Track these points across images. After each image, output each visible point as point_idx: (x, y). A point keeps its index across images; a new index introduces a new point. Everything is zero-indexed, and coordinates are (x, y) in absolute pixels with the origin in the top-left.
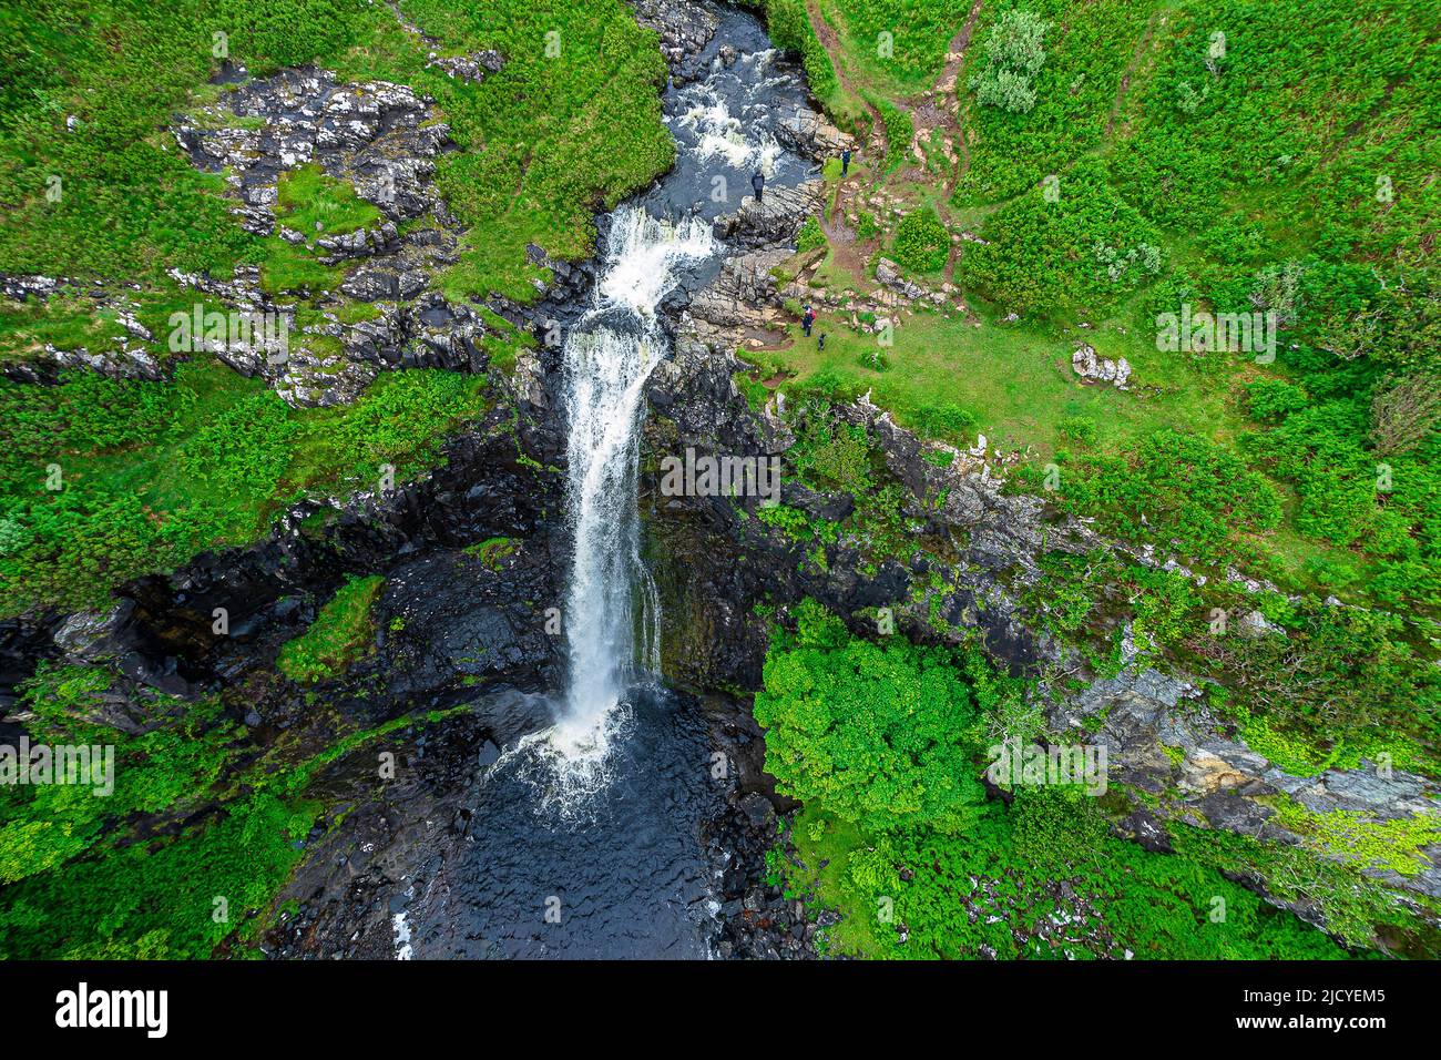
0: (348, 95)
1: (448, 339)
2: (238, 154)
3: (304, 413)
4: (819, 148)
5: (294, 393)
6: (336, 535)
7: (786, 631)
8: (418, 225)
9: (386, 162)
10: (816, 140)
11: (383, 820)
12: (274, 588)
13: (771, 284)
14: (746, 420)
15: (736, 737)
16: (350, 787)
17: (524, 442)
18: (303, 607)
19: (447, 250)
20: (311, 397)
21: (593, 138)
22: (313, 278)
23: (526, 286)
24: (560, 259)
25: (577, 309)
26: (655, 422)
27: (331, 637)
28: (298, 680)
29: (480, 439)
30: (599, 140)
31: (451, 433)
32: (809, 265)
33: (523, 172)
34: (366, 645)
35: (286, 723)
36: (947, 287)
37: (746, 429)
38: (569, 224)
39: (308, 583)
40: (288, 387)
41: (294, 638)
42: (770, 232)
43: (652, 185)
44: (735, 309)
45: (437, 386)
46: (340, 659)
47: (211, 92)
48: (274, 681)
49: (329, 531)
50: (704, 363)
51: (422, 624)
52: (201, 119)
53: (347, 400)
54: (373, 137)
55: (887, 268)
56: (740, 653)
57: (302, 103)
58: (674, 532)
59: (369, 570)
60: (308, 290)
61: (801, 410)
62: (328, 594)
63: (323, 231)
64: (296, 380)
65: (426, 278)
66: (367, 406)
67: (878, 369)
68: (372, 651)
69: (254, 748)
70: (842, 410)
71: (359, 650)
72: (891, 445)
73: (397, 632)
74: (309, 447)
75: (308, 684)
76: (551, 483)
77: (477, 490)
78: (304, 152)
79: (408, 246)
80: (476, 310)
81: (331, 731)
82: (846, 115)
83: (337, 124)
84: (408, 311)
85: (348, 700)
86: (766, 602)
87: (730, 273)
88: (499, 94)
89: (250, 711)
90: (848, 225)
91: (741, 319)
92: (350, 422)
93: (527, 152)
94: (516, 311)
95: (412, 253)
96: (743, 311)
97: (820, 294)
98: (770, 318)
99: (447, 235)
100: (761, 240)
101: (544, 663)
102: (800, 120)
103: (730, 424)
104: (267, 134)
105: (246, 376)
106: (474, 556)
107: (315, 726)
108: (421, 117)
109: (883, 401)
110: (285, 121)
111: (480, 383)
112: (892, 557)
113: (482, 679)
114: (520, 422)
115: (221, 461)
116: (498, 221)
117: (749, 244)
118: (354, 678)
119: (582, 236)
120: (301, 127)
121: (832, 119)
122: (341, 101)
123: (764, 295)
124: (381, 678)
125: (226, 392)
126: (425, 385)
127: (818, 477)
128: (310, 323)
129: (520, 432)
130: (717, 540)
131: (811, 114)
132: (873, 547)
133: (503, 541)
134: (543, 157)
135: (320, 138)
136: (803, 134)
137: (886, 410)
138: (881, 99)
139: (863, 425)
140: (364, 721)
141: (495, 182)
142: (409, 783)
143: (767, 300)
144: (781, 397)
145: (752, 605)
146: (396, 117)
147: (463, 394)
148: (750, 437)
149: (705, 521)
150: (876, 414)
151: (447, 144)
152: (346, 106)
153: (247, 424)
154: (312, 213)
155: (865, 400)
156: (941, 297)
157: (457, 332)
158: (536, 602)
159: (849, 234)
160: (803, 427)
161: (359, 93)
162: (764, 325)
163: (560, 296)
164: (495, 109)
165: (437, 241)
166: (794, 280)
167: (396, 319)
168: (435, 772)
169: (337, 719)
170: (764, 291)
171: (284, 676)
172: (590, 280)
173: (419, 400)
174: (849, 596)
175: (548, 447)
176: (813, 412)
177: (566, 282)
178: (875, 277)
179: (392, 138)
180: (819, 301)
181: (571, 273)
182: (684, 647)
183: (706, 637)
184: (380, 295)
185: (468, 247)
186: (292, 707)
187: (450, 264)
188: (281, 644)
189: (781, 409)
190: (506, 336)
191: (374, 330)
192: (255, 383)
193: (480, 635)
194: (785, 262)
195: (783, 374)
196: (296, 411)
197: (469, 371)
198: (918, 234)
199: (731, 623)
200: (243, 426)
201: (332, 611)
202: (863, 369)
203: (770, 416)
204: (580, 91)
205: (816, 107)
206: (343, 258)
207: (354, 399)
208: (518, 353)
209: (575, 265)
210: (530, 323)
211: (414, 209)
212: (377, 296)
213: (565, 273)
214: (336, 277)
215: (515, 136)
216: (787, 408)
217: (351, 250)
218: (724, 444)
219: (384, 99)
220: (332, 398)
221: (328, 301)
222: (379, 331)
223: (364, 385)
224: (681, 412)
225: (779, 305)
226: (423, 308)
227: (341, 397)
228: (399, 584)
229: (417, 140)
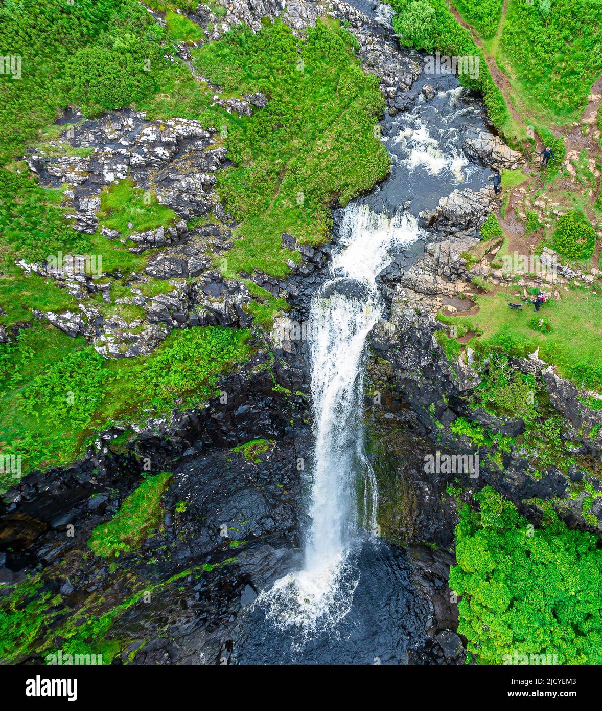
0: (154, 129)
1: (223, 305)
2: (73, 175)
3: (115, 362)
4: (496, 161)
5: (107, 350)
6: (136, 448)
7: (471, 508)
8: (203, 221)
9: (180, 177)
10: (494, 156)
11: (166, 655)
12: (88, 490)
13: (462, 265)
14: (444, 365)
15: (433, 581)
16: (143, 627)
17: (277, 376)
18: (110, 500)
19: (224, 239)
20: (120, 351)
21: (331, 155)
22: (125, 264)
23: (281, 265)
24: (306, 244)
25: (318, 280)
26: (375, 362)
27: (130, 522)
28: (104, 556)
29: (247, 376)
30: (335, 157)
31: (224, 372)
32: (490, 250)
33: (280, 180)
34: (157, 525)
35: (94, 588)
36: (595, 271)
37: (444, 371)
38: (313, 217)
39: (114, 484)
40: (103, 344)
41: (102, 523)
42: (460, 224)
43: (374, 189)
44: (435, 282)
45: (213, 339)
46: (137, 538)
47: (55, 130)
48: (85, 557)
49: (131, 447)
51: (200, 505)
52: (47, 150)
53: (147, 352)
54: (171, 160)
55: (549, 255)
56: (436, 521)
57: (120, 136)
58: (387, 434)
59: (161, 468)
60: (120, 272)
61: (486, 361)
62: (129, 488)
63: (133, 229)
64: (109, 339)
65: (208, 261)
66: (163, 355)
67: (543, 332)
68: (162, 529)
69: (67, 610)
70: (516, 362)
71: (152, 530)
72: (554, 389)
73: (181, 513)
74: (118, 388)
75: (111, 559)
76: (297, 403)
77: (242, 409)
78: (121, 172)
79: (195, 237)
80: (244, 283)
81: (129, 589)
82: (515, 138)
83: (146, 150)
84: (194, 285)
85: (143, 565)
86: (456, 485)
87: (432, 255)
88: (264, 125)
89: (65, 582)
90: (519, 220)
91: (440, 290)
92: (149, 368)
93: (283, 166)
94: (272, 284)
95: (198, 242)
96: (442, 284)
98: (461, 290)
99: (224, 228)
100: (454, 229)
101: (290, 530)
102: (482, 141)
103: (431, 365)
104: (94, 159)
105: (72, 336)
106: (240, 453)
107: (116, 587)
108: (206, 143)
109: (548, 357)
110: (108, 149)
111: (246, 335)
112: (555, 467)
113: (244, 543)
114: (275, 363)
115: (50, 401)
116: (262, 217)
117: (445, 232)
118: (147, 551)
119: (322, 227)
120: (119, 154)
121: (505, 141)
122: (149, 133)
123: (456, 273)
124: (168, 549)
125: (56, 348)
126: (205, 338)
127: (497, 408)
128: (121, 296)
129: (276, 369)
130: (420, 441)
131: (490, 136)
132: (539, 459)
133: (261, 442)
134: (295, 170)
135: (133, 161)
136: (484, 151)
137: (551, 364)
138: (543, 127)
139: (533, 373)
140: (155, 578)
141: (260, 188)
142: (188, 622)
143: (459, 276)
144: (470, 352)
145: (445, 488)
146: (189, 143)
147: (234, 344)
148: (447, 377)
149: (411, 427)
150: (543, 367)
151: (225, 161)
152: (153, 137)
153: (71, 372)
154: (125, 217)
155: (535, 356)
156: (590, 278)
157: (230, 300)
158: (285, 485)
159: (520, 228)
160: (487, 372)
161: (162, 128)
162: (457, 294)
163: (306, 271)
164: (261, 136)
165: (216, 233)
166: (479, 262)
167: (185, 291)
168: (208, 611)
169: (134, 579)
170: (457, 270)
171: (93, 553)
172: (328, 257)
173: (201, 350)
174: (520, 489)
175: (295, 380)
176: (495, 363)
177: (311, 260)
179: (186, 159)
180: (498, 278)
181: (315, 254)
182: (394, 517)
183: (411, 510)
184: (174, 274)
185: (239, 236)
186: (99, 574)
187: (226, 249)
188: (92, 529)
189: (471, 360)
190: (266, 302)
191: (168, 300)
192: (78, 340)
193: (243, 511)
194: (472, 248)
195: (472, 333)
196: (109, 361)
197: (239, 327)
198: (572, 230)
199: (430, 500)
200: (68, 374)
201: (131, 502)
202: (532, 331)
203: (462, 365)
204: (322, 121)
205: (493, 130)
206: (147, 248)
207: (152, 351)
208: (276, 313)
209: (317, 248)
210: (284, 292)
211: (200, 211)
212: (172, 275)
213: (310, 254)
214: (141, 261)
215: (275, 155)
216: (474, 360)
217: (153, 243)
218: (426, 378)
219: (181, 132)
220: (136, 351)
221: (135, 279)
222: (172, 301)
223: (160, 340)
224: (395, 355)
225: (468, 280)
226: (206, 282)
227: (143, 349)
228: (183, 477)
229: (202, 161)
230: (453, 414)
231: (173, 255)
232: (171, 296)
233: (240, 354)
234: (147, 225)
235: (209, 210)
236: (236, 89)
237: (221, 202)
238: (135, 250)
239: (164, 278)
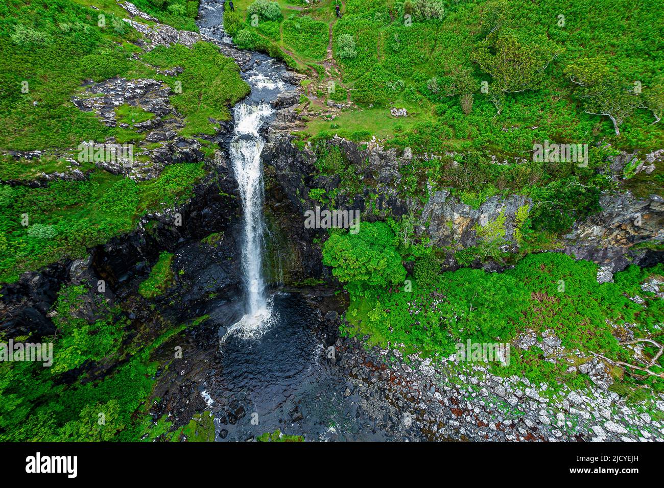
1: (189, 150)
2: (98, 105)
8: (168, 117)
9: (152, 99)
13: (295, 114)
17: (221, 184)
19: (180, 124)
23: (212, 130)
24: (221, 121)
25: (231, 136)
26: (267, 168)
28: (148, 297)
29: (206, 185)
31: (195, 183)
32: (306, 106)
36: (350, 103)
44: (285, 124)
45: (187, 167)
46: (163, 286)
47: (82, 88)
49: (154, 230)
54: (145, 93)
55: (330, 102)
57: (116, 87)
60: (134, 141)
62: (154, 261)
63: (135, 122)
65: (176, 133)
68: (174, 283)
69: (133, 331)
75: (152, 299)
78: (121, 101)
79: (166, 124)
84: (171, 144)
94: (212, 138)
95: (168, 126)
96: (289, 124)
97: (312, 113)
99: (179, 119)
103: (294, 162)
104: (106, 98)
106: (207, 242)
108: (160, 86)
110: (112, 93)
111: (202, 165)
120: (118, 94)
122: (130, 85)
123: (294, 117)
126: (182, 167)
127: (327, 170)
129: (219, 181)
135: (126, 96)
144: (309, 143)
146: (151, 87)
152: (133, 86)
154: (130, 117)
155: (336, 137)
156: (349, 105)
157: (191, 147)
161: (136, 82)
162: (297, 125)
163: (224, 132)
165: (176, 121)
166: (303, 111)
167: (168, 146)
172: (232, 127)
175: (230, 186)
178: (328, 105)
179: (152, 93)
180: (312, 115)
181: (226, 124)
184: (160, 139)
186: (145, 312)
187: (182, 127)
188: (139, 284)
189: (310, 146)
190: (209, 146)
191: (161, 151)
194: (298, 107)
195: (308, 136)
197: (198, 161)
199: (306, 249)
201: (157, 268)
203: (307, 150)
206: (144, 130)
207: (158, 176)
208: (215, 151)
210: (216, 141)
211: (166, 113)
213: (224, 124)
214: (143, 136)
216: (312, 146)
217: (147, 127)
218: (292, 172)
219: (146, 82)
221: (142, 144)
222: (163, 150)
223: (160, 170)
224: (275, 162)
225: (300, 120)
226: (177, 142)
228: (179, 256)
231: (158, 132)
233: (201, 174)
234: (141, 120)
235: (169, 112)
237: (174, 108)
238: (138, 131)
239: (156, 142)
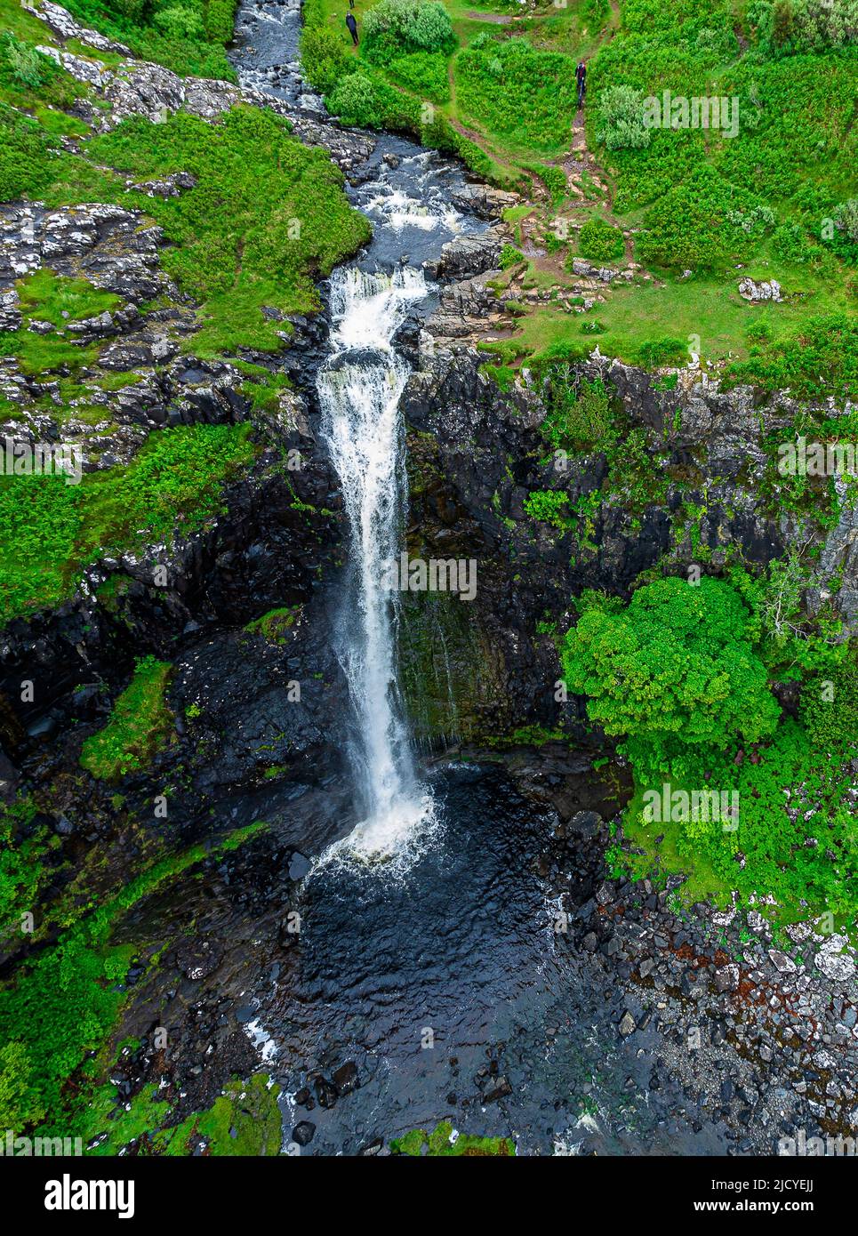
1: (210, 390)
6: (127, 609)
8: (155, 305)
9: (113, 259)
12: (73, 672)
13: (489, 295)
18: (99, 696)
19: (187, 321)
23: (270, 337)
24: (296, 312)
25: (320, 354)
26: (416, 437)
29: (257, 482)
31: (229, 478)
32: (516, 276)
39: (104, 664)
43: (359, 252)
45: (208, 436)
49: (122, 602)
50: (451, 364)
53: (124, 461)
55: (580, 263)
56: (534, 680)
61: (546, 380)
77: (254, 549)
80: (230, 362)
82: (508, 178)
84: (165, 373)
86: (547, 621)
87: (450, 298)
88: (201, 200)
91: (471, 327)
93: (239, 240)
95: (156, 327)
96: (472, 322)
98: (497, 321)
99: (184, 310)
102: (470, 190)
106: (256, 631)
116: (228, 296)
119: (309, 295)
121: (496, 186)
126: (194, 437)
127: (573, 442)
133: (283, 611)
134: (255, 240)
141: (218, 264)
143: (490, 307)
144: (526, 371)
145: (534, 627)
148: (506, 424)
150: (608, 364)
155: (597, 354)
157: (217, 384)
160: (550, 397)
163: (303, 343)
164: (201, 211)
165: (177, 316)
166: (509, 287)
167: (156, 381)
172: (325, 331)
176: (556, 377)
177: (305, 331)
178: (573, 272)
179: (113, 242)
180: (534, 298)
181: (308, 324)
183: (499, 672)
184: (137, 363)
185: (208, 316)
189: (529, 380)
190: (263, 381)
191: (138, 392)
198: (596, 236)
199: (519, 650)
203: (521, 389)
206: (93, 338)
207: (129, 460)
208: (279, 392)
209: (310, 317)
210: (282, 367)
211: (150, 293)
212: (134, 365)
213: (304, 323)
214: (91, 354)
215: (225, 230)
216: (533, 379)
217: (100, 330)
218: (482, 447)
219: (98, 214)
220: (109, 460)
221: (88, 375)
222: (143, 392)
223: (137, 445)
224: (438, 421)
225: (501, 310)
226: (178, 369)
227: (118, 458)
228: (187, 669)
229: (136, 241)
230: (523, 489)
231: (129, 343)
232: (141, 387)
233: (242, 452)
234: (86, 311)
235: (160, 292)
236: (153, 171)
237: (173, 280)
238: (79, 341)
239: (125, 369)
